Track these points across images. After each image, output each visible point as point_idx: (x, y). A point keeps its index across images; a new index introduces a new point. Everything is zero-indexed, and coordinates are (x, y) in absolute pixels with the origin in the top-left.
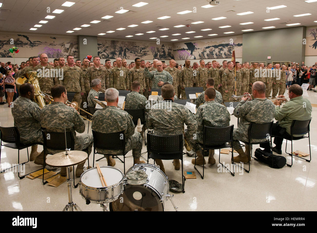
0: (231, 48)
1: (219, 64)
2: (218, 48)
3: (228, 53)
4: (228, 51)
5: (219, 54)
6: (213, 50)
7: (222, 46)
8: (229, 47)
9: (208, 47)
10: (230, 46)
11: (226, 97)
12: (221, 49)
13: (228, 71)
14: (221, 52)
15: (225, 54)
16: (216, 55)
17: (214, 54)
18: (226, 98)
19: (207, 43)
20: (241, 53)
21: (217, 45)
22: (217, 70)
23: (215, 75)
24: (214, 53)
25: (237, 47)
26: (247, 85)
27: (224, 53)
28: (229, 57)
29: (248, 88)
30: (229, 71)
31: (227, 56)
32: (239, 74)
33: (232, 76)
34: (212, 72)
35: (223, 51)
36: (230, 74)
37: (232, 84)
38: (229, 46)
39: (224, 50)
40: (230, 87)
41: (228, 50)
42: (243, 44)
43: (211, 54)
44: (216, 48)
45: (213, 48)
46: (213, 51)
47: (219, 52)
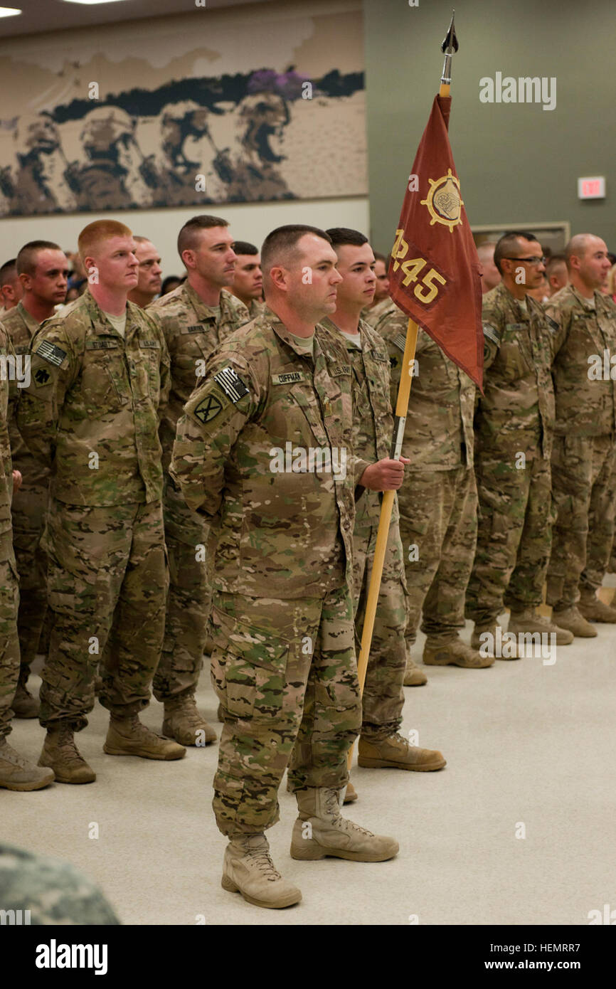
0: (270, 114)
1: (150, 262)
2: (155, 112)
3: (246, 159)
4: (246, 141)
5: (168, 165)
6: (117, 135)
7: (195, 100)
8: (251, 102)
9: (78, 109)
10: (260, 99)
11: (249, 672)
12: (189, 127)
13: (274, 351)
14: (192, 150)
15: (222, 167)
16: (148, 172)
17: (124, 172)
18: (249, 682)
19: (61, 74)
20: (360, 151)
21: (151, 85)
22: (138, 333)
23: (128, 398)
24: (131, 159)
25: (323, 104)
26: (451, 474)
27: (213, 156)
28: (256, 194)
29: (470, 507)
30: (283, 345)
31: (242, 181)
32: (369, 364)
33: (313, 414)
34: (89, 359)
35: (204, 140)
36: (292, 398)
37: (324, 511)
38: (255, 93)
39: (212, 130)
40: (289, 552)
41: (249, 132)
42: (368, 81)
43: (103, 168)
44: (141, 119)
45: (121, 115)
46: (120, 146)
47: (173, 149)
